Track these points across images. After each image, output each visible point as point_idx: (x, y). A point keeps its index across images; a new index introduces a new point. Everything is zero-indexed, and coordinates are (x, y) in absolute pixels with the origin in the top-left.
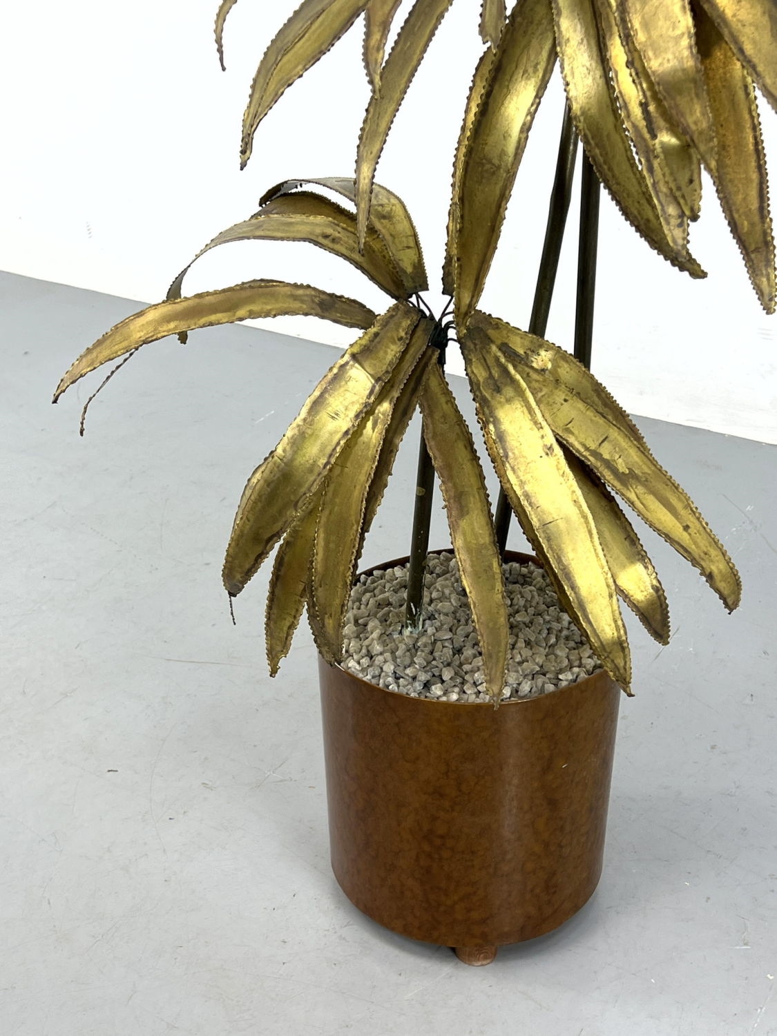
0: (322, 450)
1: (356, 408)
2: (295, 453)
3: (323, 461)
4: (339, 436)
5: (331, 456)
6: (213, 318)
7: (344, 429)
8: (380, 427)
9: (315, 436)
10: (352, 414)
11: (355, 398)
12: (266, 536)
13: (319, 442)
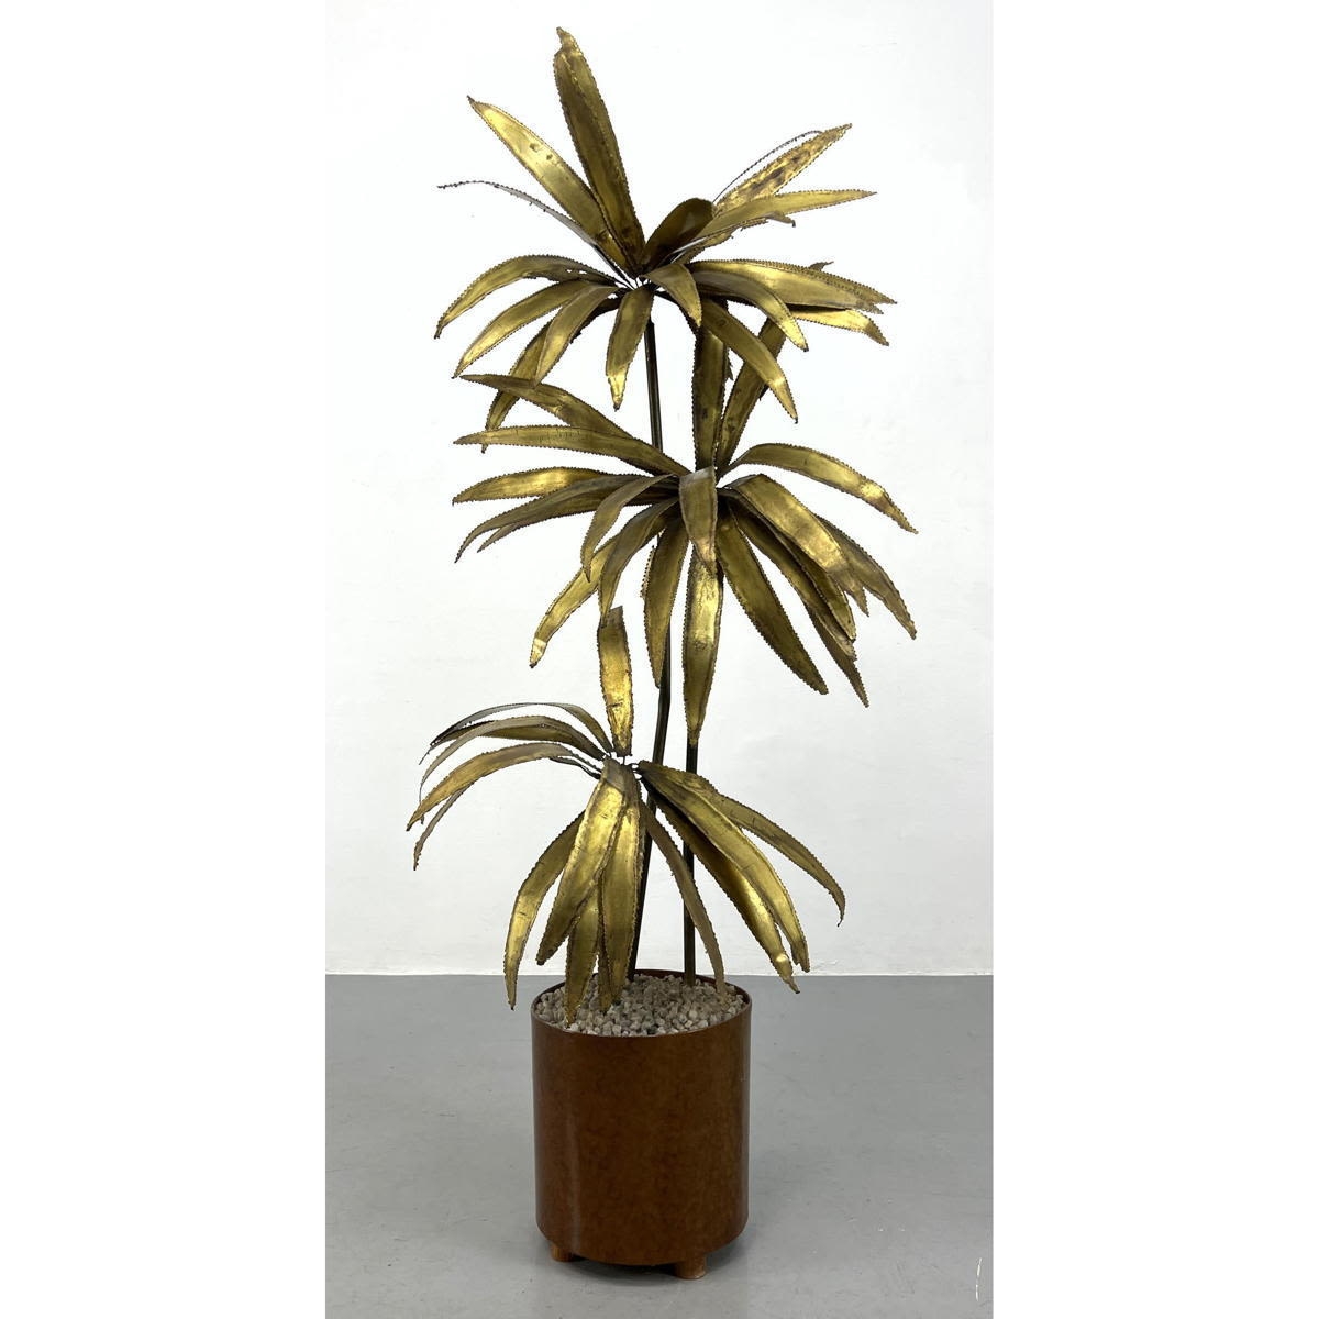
0: (604, 837)
1: (617, 811)
2: (587, 843)
3: (605, 846)
4: (611, 828)
5: (609, 842)
6: (522, 758)
7: (613, 824)
8: (633, 821)
9: (597, 829)
10: (616, 815)
11: (615, 804)
12: (577, 903)
13: (600, 834)
